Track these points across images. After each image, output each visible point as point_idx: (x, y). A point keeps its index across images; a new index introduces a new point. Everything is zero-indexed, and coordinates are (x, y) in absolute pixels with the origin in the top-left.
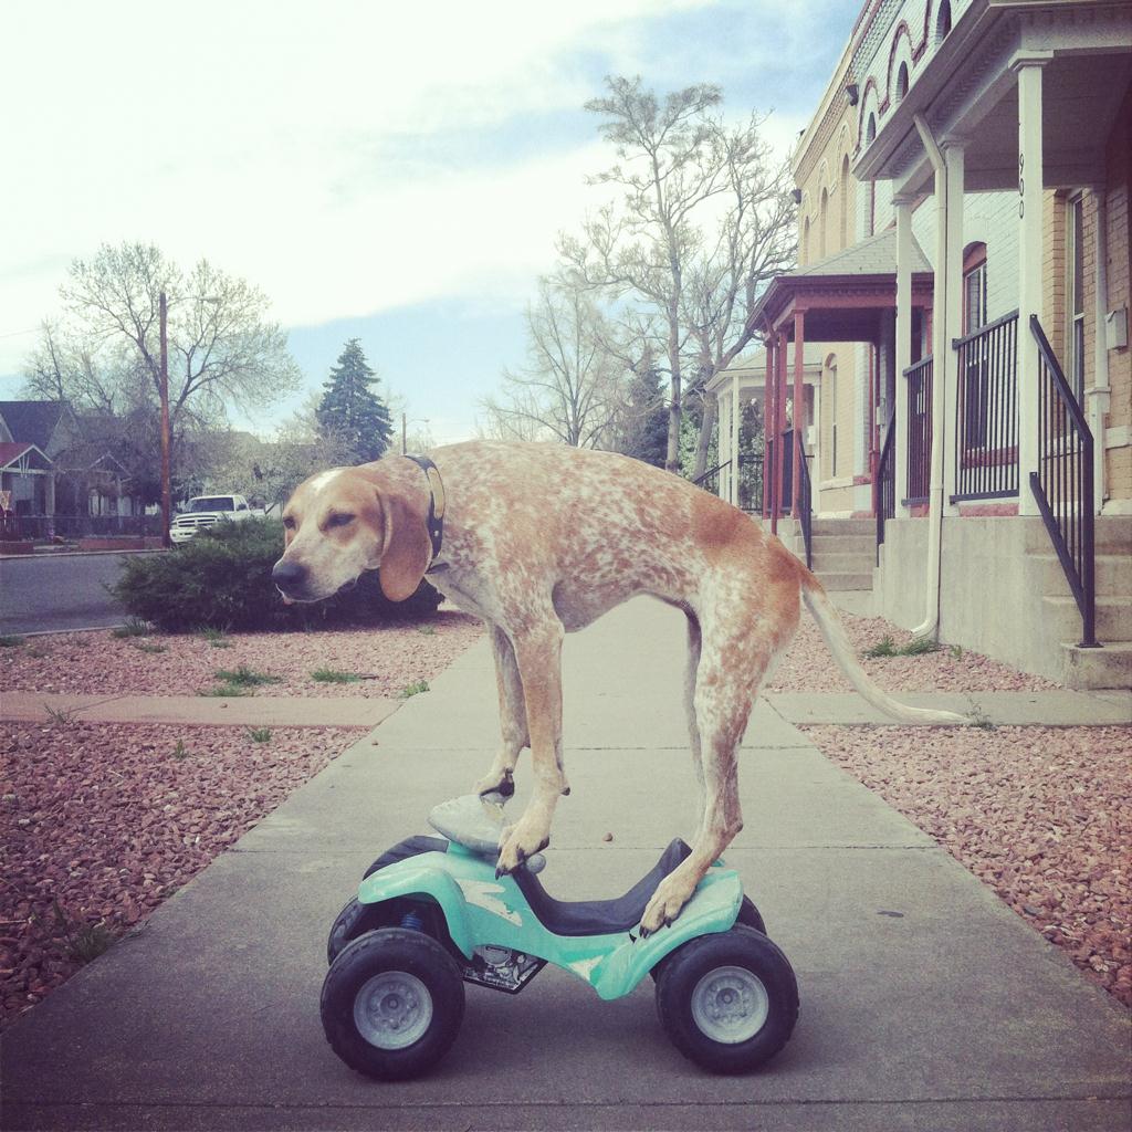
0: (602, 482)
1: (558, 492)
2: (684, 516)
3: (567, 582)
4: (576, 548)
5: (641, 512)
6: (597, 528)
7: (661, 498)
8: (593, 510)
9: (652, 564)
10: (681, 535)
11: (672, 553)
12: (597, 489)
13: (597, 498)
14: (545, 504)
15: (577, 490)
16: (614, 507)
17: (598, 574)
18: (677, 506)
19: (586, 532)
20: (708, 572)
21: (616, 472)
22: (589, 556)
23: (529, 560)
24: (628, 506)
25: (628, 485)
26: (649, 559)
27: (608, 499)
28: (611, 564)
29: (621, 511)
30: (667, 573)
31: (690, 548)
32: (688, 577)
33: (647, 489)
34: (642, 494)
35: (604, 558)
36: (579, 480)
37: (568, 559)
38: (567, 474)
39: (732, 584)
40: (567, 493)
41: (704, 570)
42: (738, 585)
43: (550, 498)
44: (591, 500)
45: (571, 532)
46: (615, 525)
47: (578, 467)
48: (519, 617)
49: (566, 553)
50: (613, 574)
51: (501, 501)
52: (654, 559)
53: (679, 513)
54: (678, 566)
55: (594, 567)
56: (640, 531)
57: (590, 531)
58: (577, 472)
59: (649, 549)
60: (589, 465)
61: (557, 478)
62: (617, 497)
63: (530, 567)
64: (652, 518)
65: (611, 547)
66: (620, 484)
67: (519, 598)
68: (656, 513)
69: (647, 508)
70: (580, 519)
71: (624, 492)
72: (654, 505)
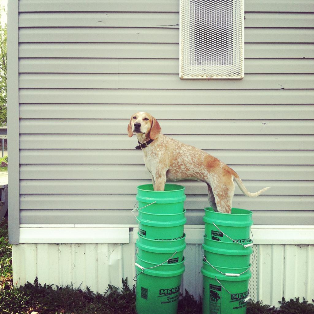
0: (185, 151)
1: (176, 150)
2: (202, 160)
3: (173, 170)
4: (176, 163)
5: (192, 159)
6: (182, 160)
7: (197, 156)
8: (181, 156)
9: (195, 171)
10: (201, 165)
11: (200, 169)
12: (184, 152)
13: (183, 154)
14: (173, 152)
15: (180, 151)
16: (186, 157)
17: (181, 170)
18: (201, 158)
19: (179, 160)
20: (209, 174)
21: (189, 150)
22: (179, 165)
23: (165, 163)
24: (190, 157)
25: (190, 153)
26: (194, 170)
27: (185, 155)
28: (184, 169)
29: (188, 158)
30: (200, 174)
31: (204, 168)
32: (204, 175)
33: (194, 154)
34: (193, 155)
35: (183, 167)
36: (181, 149)
37: (174, 165)
38: (179, 147)
39: (214, 178)
40: (177, 151)
41: (207, 173)
42: (216, 178)
43: (174, 151)
44: (182, 153)
45: (176, 159)
46: (186, 161)
47: (182, 146)
48: (158, 175)
49: (174, 164)
50: (185, 171)
51: (165, 149)
52: (195, 170)
53: (201, 160)
54: (201, 172)
55: (180, 168)
56: (191, 163)
57: (180, 160)
58: (181, 147)
59: (194, 168)
60: (184, 147)
61: (177, 147)
62: (187, 155)
63: (164, 164)
64: (194, 160)
65: (184, 165)
66: (189, 152)
67: (160, 171)
68: (196, 160)
69: (194, 158)
70: (178, 157)
71: (189, 154)
72: (195, 158)
